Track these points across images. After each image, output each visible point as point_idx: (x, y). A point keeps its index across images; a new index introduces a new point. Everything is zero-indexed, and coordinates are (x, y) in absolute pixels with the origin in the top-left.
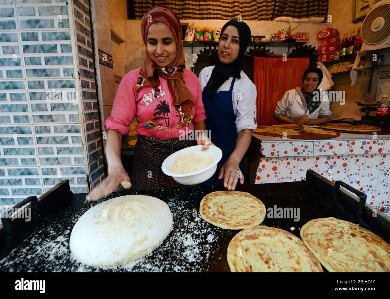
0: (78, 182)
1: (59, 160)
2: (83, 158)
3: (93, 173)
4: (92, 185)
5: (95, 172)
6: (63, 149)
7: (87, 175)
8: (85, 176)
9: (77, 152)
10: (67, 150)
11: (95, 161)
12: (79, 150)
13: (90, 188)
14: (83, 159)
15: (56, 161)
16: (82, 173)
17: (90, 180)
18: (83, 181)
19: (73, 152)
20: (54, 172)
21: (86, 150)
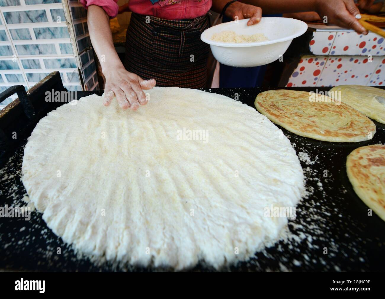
0: (69, 78)
1: (39, 47)
2: (71, 44)
3: (85, 68)
4: (86, 84)
5: (87, 66)
6: (42, 31)
7: (79, 70)
8: (77, 72)
9: (62, 36)
10: (48, 32)
11: (85, 52)
12: (63, 32)
13: (84, 87)
14: (70, 47)
15: (37, 49)
16: (72, 66)
17: (83, 76)
18: (74, 78)
19: (56, 36)
20: (35, 64)
21: (73, 32)
